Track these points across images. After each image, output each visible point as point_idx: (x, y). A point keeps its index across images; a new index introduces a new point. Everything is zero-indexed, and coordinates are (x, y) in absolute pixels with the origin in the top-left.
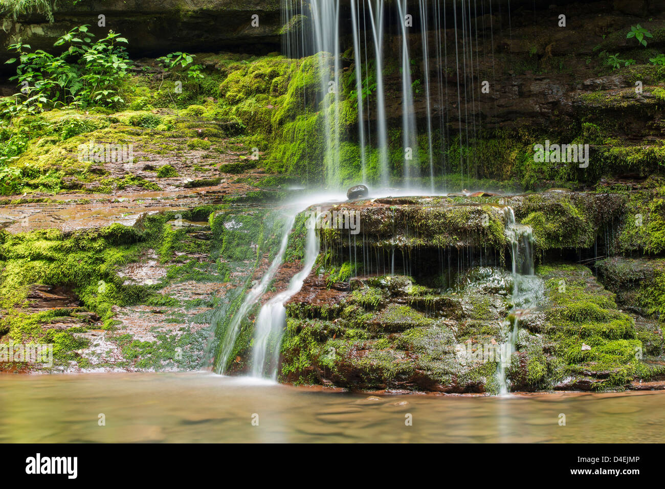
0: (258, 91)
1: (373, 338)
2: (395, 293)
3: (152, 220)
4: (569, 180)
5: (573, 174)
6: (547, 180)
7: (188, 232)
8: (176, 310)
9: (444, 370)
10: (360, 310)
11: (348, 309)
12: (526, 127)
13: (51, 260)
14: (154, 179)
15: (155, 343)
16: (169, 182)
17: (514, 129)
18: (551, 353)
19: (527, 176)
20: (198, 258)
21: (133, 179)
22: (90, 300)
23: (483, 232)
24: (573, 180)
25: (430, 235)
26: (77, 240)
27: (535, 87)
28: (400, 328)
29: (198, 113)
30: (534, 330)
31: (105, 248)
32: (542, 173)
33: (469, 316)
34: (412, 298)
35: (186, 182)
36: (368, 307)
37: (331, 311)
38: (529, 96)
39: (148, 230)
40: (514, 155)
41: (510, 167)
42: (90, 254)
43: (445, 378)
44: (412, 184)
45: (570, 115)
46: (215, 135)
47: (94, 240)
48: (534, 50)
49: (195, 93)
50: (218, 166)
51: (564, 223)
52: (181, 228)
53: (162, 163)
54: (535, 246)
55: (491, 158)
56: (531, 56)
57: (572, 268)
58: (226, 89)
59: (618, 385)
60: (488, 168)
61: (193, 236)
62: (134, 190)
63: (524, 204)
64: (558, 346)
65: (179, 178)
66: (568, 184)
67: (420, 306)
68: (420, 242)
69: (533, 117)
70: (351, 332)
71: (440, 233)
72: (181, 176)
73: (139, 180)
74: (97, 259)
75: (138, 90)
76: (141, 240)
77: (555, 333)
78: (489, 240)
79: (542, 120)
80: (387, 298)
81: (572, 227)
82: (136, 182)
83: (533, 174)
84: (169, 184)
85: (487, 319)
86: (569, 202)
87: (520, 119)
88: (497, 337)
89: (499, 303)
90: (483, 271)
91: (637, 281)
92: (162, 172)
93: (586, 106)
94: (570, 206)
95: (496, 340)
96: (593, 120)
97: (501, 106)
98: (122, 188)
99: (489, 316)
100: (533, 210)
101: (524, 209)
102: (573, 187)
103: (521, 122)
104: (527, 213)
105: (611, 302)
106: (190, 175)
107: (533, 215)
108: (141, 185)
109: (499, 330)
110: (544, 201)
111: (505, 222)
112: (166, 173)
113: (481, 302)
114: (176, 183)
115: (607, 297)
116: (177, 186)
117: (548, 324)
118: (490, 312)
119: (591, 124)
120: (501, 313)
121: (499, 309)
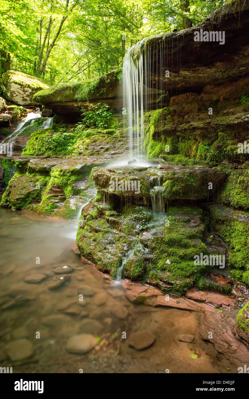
3: (88, 167)
4: (211, 161)
5: (214, 158)
8: (86, 198)
9: (101, 258)
13: (58, 178)
15: (75, 210)
16: (107, 153)
17: (195, 136)
18: (150, 261)
21: (96, 152)
22: (66, 192)
24: (213, 161)
26: (64, 172)
30: (146, 246)
31: (71, 176)
34: (107, 217)
35: (112, 153)
36: (92, 218)
40: (195, 147)
41: (193, 153)
42: (67, 177)
43: (99, 263)
45: (214, 128)
47: (68, 172)
48: (215, 98)
53: (107, 147)
56: (213, 101)
59: (177, 291)
63: (165, 175)
64: (154, 258)
67: (108, 222)
72: (112, 151)
74: (69, 179)
75: (115, 123)
76: (83, 173)
79: (205, 131)
80: (98, 215)
82: (97, 153)
84: (107, 154)
85: (129, 235)
86: (188, 176)
87: (197, 131)
88: (129, 245)
89: (138, 227)
90: (137, 208)
91: (223, 221)
92: (106, 149)
93: (219, 124)
94: (188, 178)
95: (127, 247)
96: (223, 131)
97: (191, 125)
98: (92, 154)
99: (130, 234)
100: (168, 179)
101: (165, 178)
102: (213, 164)
103: (198, 132)
104: (166, 180)
105: (198, 234)
106: (115, 151)
107: (167, 182)
108: (99, 154)
109: (131, 242)
110: (174, 175)
111: (152, 185)
112: (107, 150)
113: (129, 225)
114: (109, 153)
115: (196, 231)
116: (109, 154)
117: (153, 244)
118: (131, 231)
119: (221, 133)
120: (136, 232)
121: (136, 230)
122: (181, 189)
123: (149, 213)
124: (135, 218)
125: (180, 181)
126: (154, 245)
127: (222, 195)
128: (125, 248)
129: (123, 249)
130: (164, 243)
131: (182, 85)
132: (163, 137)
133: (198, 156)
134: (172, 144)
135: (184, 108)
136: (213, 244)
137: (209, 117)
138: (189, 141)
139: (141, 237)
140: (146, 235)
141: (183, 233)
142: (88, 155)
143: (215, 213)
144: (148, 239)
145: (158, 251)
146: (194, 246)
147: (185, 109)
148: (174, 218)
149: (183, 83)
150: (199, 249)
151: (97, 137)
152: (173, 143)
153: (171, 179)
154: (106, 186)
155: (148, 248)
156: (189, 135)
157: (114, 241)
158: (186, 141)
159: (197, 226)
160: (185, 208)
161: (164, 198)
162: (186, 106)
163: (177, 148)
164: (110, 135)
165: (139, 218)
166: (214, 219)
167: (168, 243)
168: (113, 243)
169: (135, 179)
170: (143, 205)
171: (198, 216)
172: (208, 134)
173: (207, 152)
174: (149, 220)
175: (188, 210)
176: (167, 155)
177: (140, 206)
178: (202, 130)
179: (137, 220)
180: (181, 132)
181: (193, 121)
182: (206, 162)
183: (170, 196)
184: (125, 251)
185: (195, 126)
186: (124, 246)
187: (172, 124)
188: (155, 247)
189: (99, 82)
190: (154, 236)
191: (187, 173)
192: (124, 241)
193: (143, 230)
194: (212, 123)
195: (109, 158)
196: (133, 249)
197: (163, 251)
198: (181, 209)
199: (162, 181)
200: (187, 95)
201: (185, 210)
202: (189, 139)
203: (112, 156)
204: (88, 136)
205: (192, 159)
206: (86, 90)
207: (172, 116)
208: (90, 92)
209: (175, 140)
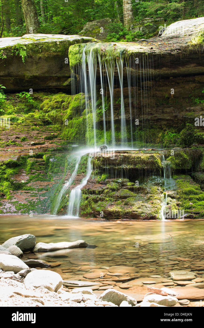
0: (57, 108)
1: (115, 201)
2: (123, 185)
3: (23, 158)
4: (181, 144)
5: (183, 142)
6: (173, 144)
7: (36, 162)
8: (34, 192)
9: (142, 212)
10: (111, 191)
11: (106, 191)
12: (164, 124)
14: (20, 142)
15: (27, 204)
16: (25, 143)
17: (160, 125)
18: (179, 205)
19: (165, 142)
20: (41, 172)
21: (12, 142)
22: (0, 188)
23: (154, 163)
24: (183, 144)
25: (135, 165)
27: (168, 110)
28: (125, 197)
29: (32, 116)
30: (173, 198)
31: (6, 169)
32: (171, 141)
33: (150, 193)
34: (129, 187)
36: (113, 190)
37: (99, 192)
38: (166, 113)
39: (21, 162)
40: (160, 135)
41: (159, 139)
43: (142, 215)
44: (125, 145)
45: (182, 120)
46: (41, 125)
47: (2, 165)
48: (167, 96)
49: (31, 108)
50: (43, 137)
51: (181, 160)
52: (34, 161)
53: (23, 136)
54: (172, 168)
55: (152, 136)
56: (166, 98)
57: (184, 176)
58: (43, 106)
59: (203, 216)
60: (150, 139)
61: (38, 164)
62: (13, 146)
63: (168, 153)
64: (181, 203)
65: (29, 142)
66: (181, 146)
67: (132, 190)
68: (132, 167)
69: (167, 121)
70: (107, 199)
71: (139, 164)
73: (14, 142)
74: (3, 173)
76: (19, 165)
77: (180, 199)
78: (156, 166)
79: (171, 122)
80: (120, 187)
81: (184, 161)
83: (167, 142)
87: (163, 122)
89: (160, 188)
90: (153, 177)
92: (22, 139)
93: (188, 118)
94: (184, 154)
97: (156, 117)
98: (8, 145)
107: (170, 157)
113: (154, 188)
115: (198, 187)
116: (29, 145)
117: (178, 196)
118: (157, 192)
119: (189, 124)
120: (161, 192)
124: (155, 183)
125: (179, 156)
127: (200, 165)
128: (159, 202)
138: (152, 130)
145: (182, 199)
157: (145, 201)
159: (196, 184)
160: (182, 175)
171: (192, 179)
172: (173, 124)
183: (175, 166)
185: (161, 117)
191: (182, 151)
194: (179, 116)
197: (185, 198)
205: (159, 144)
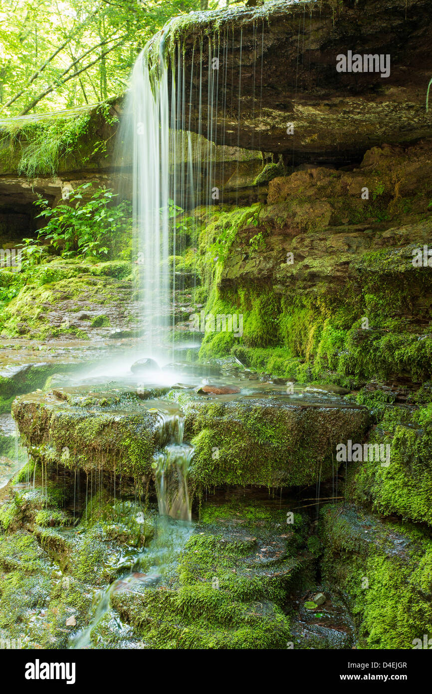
3: (36, 372)
5: (354, 366)
14: (86, 328)
16: (99, 331)
34: (37, 529)
35: (113, 332)
39: (30, 382)
40: (312, 332)
41: (309, 346)
48: (381, 191)
53: (100, 313)
62: (67, 338)
63: (200, 415)
65: (109, 328)
69: (327, 282)
72: (112, 326)
73: (74, 329)
76: (20, 390)
78: (124, 466)
82: (70, 331)
84: (97, 334)
85: (85, 581)
86: (259, 420)
87: (321, 284)
88: (82, 613)
89: (112, 559)
90: (118, 506)
91: (351, 553)
92: (96, 322)
93: (365, 270)
94: (259, 425)
95: (77, 618)
96: (375, 290)
97: (307, 267)
98: (56, 336)
99: (89, 579)
100: (205, 426)
101: (197, 424)
102: (351, 383)
103: (321, 288)
104: (200, 430)
105: (271, 589)
106: (121, 326)
107: (204, 433)
108: (74, 334)
109: (87, 604)
110: (222, 414)
111: (160, 441)
112: (99, 323)
113: (90, 553)
114: (105, 333)
115: (267, 580)
116: (104, 337)
117: (143, 613)
118: (92, 571)
119: (372, 296)
120: (106, 576)
121: (107, 570)
122: (237, 456)
123: (150, 523)
124: (110, 534)
125: (236, 433)
126: (144, 615)
127: (357, 476)
128: (71, 621)
129: (64, 624)
130: (173, 611)
131: (312, 140)
132: (242, 294)
133: (318, 359)
134: (262, 317)
135: (295, 214)
136: (317, 619)
137: (346, 248)
138: (303, 312)
139: (115, 590)
140: (131, 586)
141: (227, 583)
142: (42, 337)
143: (334, 529)
144: (133, 598)
145: (153, 632)
146: (252, 623)
147: (297, 219)
148: (211, 537)
149: (315, 137)
150: (266, 631)
151: (74, 284)
152: (265, 313)
153: (212, 426)
154: (41, 440)
155: (129, 623)
156: (301, 295)
157: (48, 599)
158: (296, 310)
159: (273, 564)
160: (252, 509)
161: (190, 481)
162: (298, 210)
163: (276, 328)
164: (112, 280)
165: (120, 535)
166: (331, 546)
167: (182, 612)
168: (44, 605)
169: (114, 423)
170: (132, 498)
171: (284, 536)
172: (345, 296)
173: (339, 348)
174: (145, 540)
175: (258, 515)
176: (251, 349)
177: (125, 498)
178: (330, 282)
179: (115, 539)
180: (283, 283)
181: (311, 254)
182: (334, 376)
183: (206, 474)
184: (68, 628)
185: (314, 269)
186: (69, 615)
187: (262, 259)
188: (148, 622)
189: (89, 123)
190: (148, 590)
191: (256, 411)
192: (70, 600)
193: (124, 570)
194: (351, 265)
195: (100, 349)
196: (91, 623)
197: (167, 632)
198: (241, 512)
199: (190, 431)
200: (311, 175)
201: (249, 516)
202: (303, 306)
203: (112, 342)
204: (49, 279)
205: (305, 366)
206: (51, 144)
207: (266, 235)
208: (62, 150)
209: (271, 307)
